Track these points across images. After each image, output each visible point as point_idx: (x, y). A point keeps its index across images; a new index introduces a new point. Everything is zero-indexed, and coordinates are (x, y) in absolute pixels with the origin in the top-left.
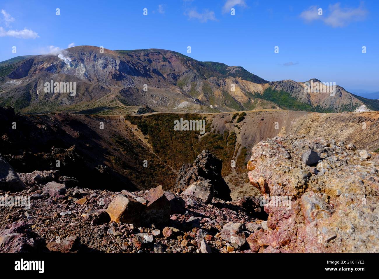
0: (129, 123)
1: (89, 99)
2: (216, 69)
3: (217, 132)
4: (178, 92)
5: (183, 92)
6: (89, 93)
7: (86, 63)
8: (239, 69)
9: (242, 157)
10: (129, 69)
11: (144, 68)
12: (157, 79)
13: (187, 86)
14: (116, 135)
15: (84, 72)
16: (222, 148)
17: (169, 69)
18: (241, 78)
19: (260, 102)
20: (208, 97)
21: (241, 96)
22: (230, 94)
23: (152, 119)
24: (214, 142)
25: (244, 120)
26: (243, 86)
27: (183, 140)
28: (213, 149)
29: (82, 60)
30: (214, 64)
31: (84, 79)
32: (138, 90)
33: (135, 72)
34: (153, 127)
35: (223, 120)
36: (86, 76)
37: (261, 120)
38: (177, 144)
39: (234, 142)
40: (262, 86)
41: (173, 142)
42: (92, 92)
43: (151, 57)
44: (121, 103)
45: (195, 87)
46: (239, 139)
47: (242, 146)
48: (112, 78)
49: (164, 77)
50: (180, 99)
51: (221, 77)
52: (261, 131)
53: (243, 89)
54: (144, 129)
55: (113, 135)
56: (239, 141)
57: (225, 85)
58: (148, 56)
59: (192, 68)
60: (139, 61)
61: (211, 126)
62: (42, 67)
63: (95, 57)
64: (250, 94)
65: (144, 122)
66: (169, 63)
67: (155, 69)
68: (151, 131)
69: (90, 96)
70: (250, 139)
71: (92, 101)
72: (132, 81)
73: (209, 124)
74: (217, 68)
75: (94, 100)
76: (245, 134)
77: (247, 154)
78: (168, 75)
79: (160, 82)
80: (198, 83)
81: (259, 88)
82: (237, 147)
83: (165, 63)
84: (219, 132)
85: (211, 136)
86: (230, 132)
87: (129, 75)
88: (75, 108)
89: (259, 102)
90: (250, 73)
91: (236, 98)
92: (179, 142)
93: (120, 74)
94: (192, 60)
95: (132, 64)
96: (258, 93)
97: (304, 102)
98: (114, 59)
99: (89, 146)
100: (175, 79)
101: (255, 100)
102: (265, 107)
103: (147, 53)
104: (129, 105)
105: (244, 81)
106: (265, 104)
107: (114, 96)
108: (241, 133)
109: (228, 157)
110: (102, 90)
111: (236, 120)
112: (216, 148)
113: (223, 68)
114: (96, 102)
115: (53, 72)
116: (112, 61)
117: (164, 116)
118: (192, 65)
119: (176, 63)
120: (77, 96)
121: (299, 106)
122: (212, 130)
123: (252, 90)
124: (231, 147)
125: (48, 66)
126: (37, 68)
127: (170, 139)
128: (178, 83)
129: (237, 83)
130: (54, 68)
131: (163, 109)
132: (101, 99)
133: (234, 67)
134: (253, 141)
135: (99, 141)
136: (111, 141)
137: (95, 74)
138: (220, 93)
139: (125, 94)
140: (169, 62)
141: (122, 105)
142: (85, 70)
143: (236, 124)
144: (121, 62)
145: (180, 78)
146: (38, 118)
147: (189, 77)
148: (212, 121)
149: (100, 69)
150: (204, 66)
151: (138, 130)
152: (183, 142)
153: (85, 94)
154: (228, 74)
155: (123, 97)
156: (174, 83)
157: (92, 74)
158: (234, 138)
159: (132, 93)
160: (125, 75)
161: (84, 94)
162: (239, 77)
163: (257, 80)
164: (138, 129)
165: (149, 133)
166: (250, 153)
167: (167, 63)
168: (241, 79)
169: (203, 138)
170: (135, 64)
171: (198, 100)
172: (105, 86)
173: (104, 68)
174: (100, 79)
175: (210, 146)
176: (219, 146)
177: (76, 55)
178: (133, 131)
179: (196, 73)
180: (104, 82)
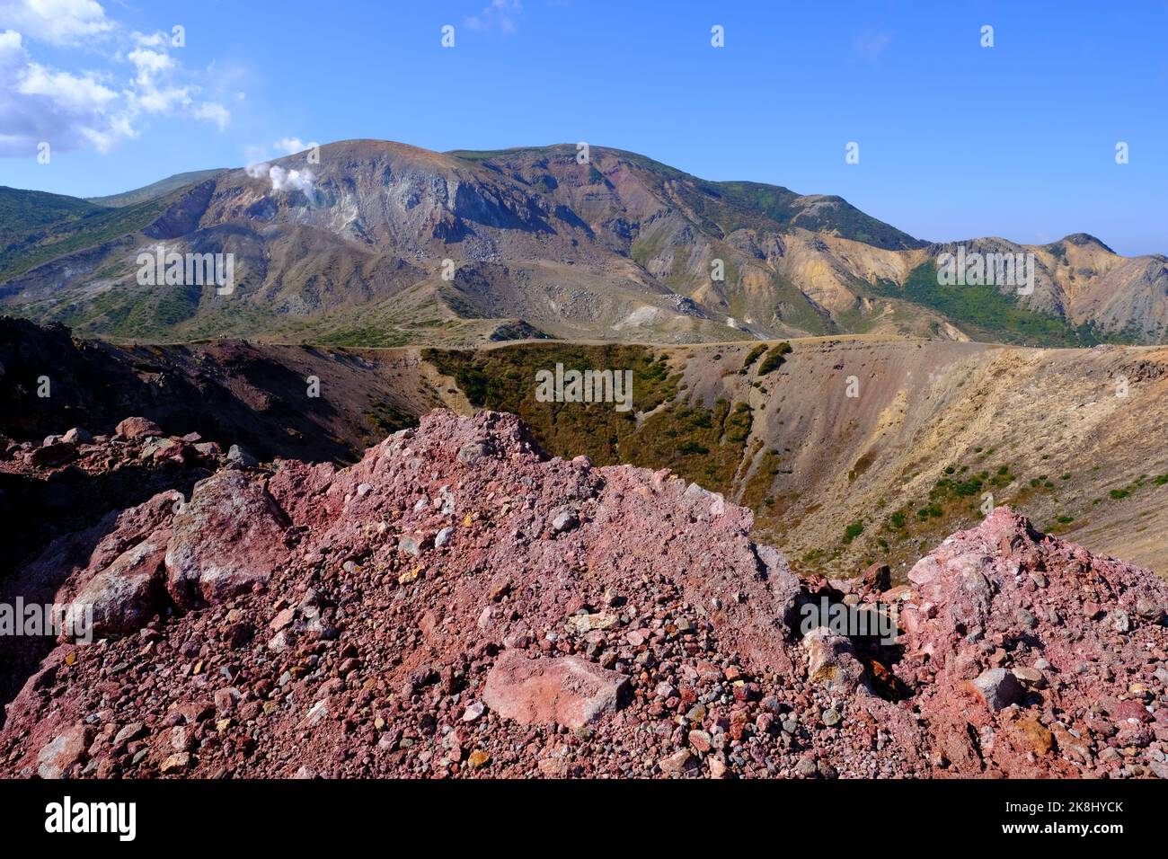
0: (431, 371)
1: (362, 298)
2: (758, 203)
3: (693, 403)
4: (630, 276)
5: (648, 278)
6: (363, 281)
7: (361, 190)
8: (832, 204)
9: (762, 481)
10: (484, 208)
11: (531, 204)
12: (569, 237)
13: (662, 257)
14: (383, 406)
15: (353, 218)
16: (706, 452)
17: (608, 206)
18: (835, 232)
19: (892, 308)
20: (725, 292)
21: (832, 291)
22: (796, 283)
23: (504, 359)
24: (682, 433)
25: (783, 367)
26: (840, 260)
27: (590, 425)
28: (678, 454)
29: (350, 183)
30: (750, 187)
31: (354, 240)
32: (506, 272)
33: (502, 216)
34: (503, 385)
35: (719, 367)
36: (360, 229)
37: (836, 367)
38: (570, 435)
39: (742, 433)
40: (902, 258)
41: (557, 430)
42: (371, 277)
43: (554, 169)
44: (450, 311)
45: (685, 261)
46: (760, 426)
47: (765, 448)
48: (435, 234)
49: (590, 230)
50: (631, 298)
51: (771, 231)
52: (829, 401)
53: (838, 268)
54: (474, 389)
55: (375, 406)
56: (761, 429)
57: (782, 256)
58: (546, 168)
59: (680, 203)
60: (516, 183)
61: (679, 384)
62: (239, 203)
63: (388, 171)
64: (863, 282)
65: (479, 369)
66: (610, 185)
67: (565, 207)
68: (496, 396)
69: (367, 288)
70: (794, 424)
71: (370, 305)
72: (493, 244)
73: (673, 378)
74: (763, 201)
75: (376, 299)
76: (779, 410)
77: (777, 472)
78: (604, 226)
79: (577, 248)
80: (696, 248)
81: (895, 265)
82: (752, 450)
83: (595, 188)
84: (700, 402)
85: (675, 414)
86: (734, 403)
87: (484, 227)
88: (318, 324)
89: (888, 309)
90: (866, 217)
91: (815, 298)
92: (575, 430)
93: (459, 223)
94: (681, 176)
95: (494, 191)
96: (888, 280)
97: (1040, 310)
98: (442, 179)
99: (297, 435)
100: (625, 236)
101: (877, 302)
102: (906, 324)
103: (543, 157)
104: (476, 316)
105: (843, 241)
106: (907, 317)
107: (431, 289)
108: (768, 407)
109: (720, 480)
110: (400, 272)
111: (757, 366)
112: (685, 451)
113: (781, 202)
114: (381, 305)
115: (266, 218)
116: (436, 185)
117: (539, 351)
118: (682, 192)
119: (631, 188)
120: (328, 290)
121: (1024, 323)
122: (682, 395)
123: (870, 271)
124: (732, 450)
125: (255, 200)
126: (223, 208)
127: (550, 418)
128: (635, 247)
129: (822, 247)
130: (269, 206)
131: (579, 327)
132: (394, 298)
133: (816, 198)
134: (803, 431)
135: (328, 423)
136: (366, 422)
137: (385, 224)
138: (763, 278)
139: (467, 281)
140: (608, 183)
141: (453, 316)
142: (356, 212)
143: (757, 379)
144: (462, 187)
145: (641, 233)
146: (158, 352)
147: (669, 232)
148: (684, 367)
149: (401, 207)
150: (717, 196)
151: (456, 392)
152: (589, 432)
153: (353, 284)
154: (794, 220)
155: (457, 291)
156: (623, 248)
157: (376, 222)
158: (744, 422)
159: (489, 282)
160: (471, 225)
161: (348, 282)
162: (830, 228)
163: (889, 238)
164: (457, 389)
165: (489, 402)
166: (787, 468)
167: (603, 188)
168: (836, 236)
169: (650, 420)
170: (503, 193)
171: (691, 301)
172: (412, 259)
173: (411, 205)
174: (398, 238)
175: (668, 445)
176: (697, 445)
177: (334, 169)
178: (441, 394)
179: (691, 217)
180: (410, 246)
